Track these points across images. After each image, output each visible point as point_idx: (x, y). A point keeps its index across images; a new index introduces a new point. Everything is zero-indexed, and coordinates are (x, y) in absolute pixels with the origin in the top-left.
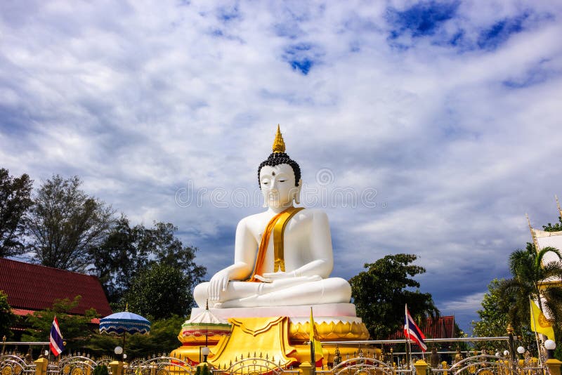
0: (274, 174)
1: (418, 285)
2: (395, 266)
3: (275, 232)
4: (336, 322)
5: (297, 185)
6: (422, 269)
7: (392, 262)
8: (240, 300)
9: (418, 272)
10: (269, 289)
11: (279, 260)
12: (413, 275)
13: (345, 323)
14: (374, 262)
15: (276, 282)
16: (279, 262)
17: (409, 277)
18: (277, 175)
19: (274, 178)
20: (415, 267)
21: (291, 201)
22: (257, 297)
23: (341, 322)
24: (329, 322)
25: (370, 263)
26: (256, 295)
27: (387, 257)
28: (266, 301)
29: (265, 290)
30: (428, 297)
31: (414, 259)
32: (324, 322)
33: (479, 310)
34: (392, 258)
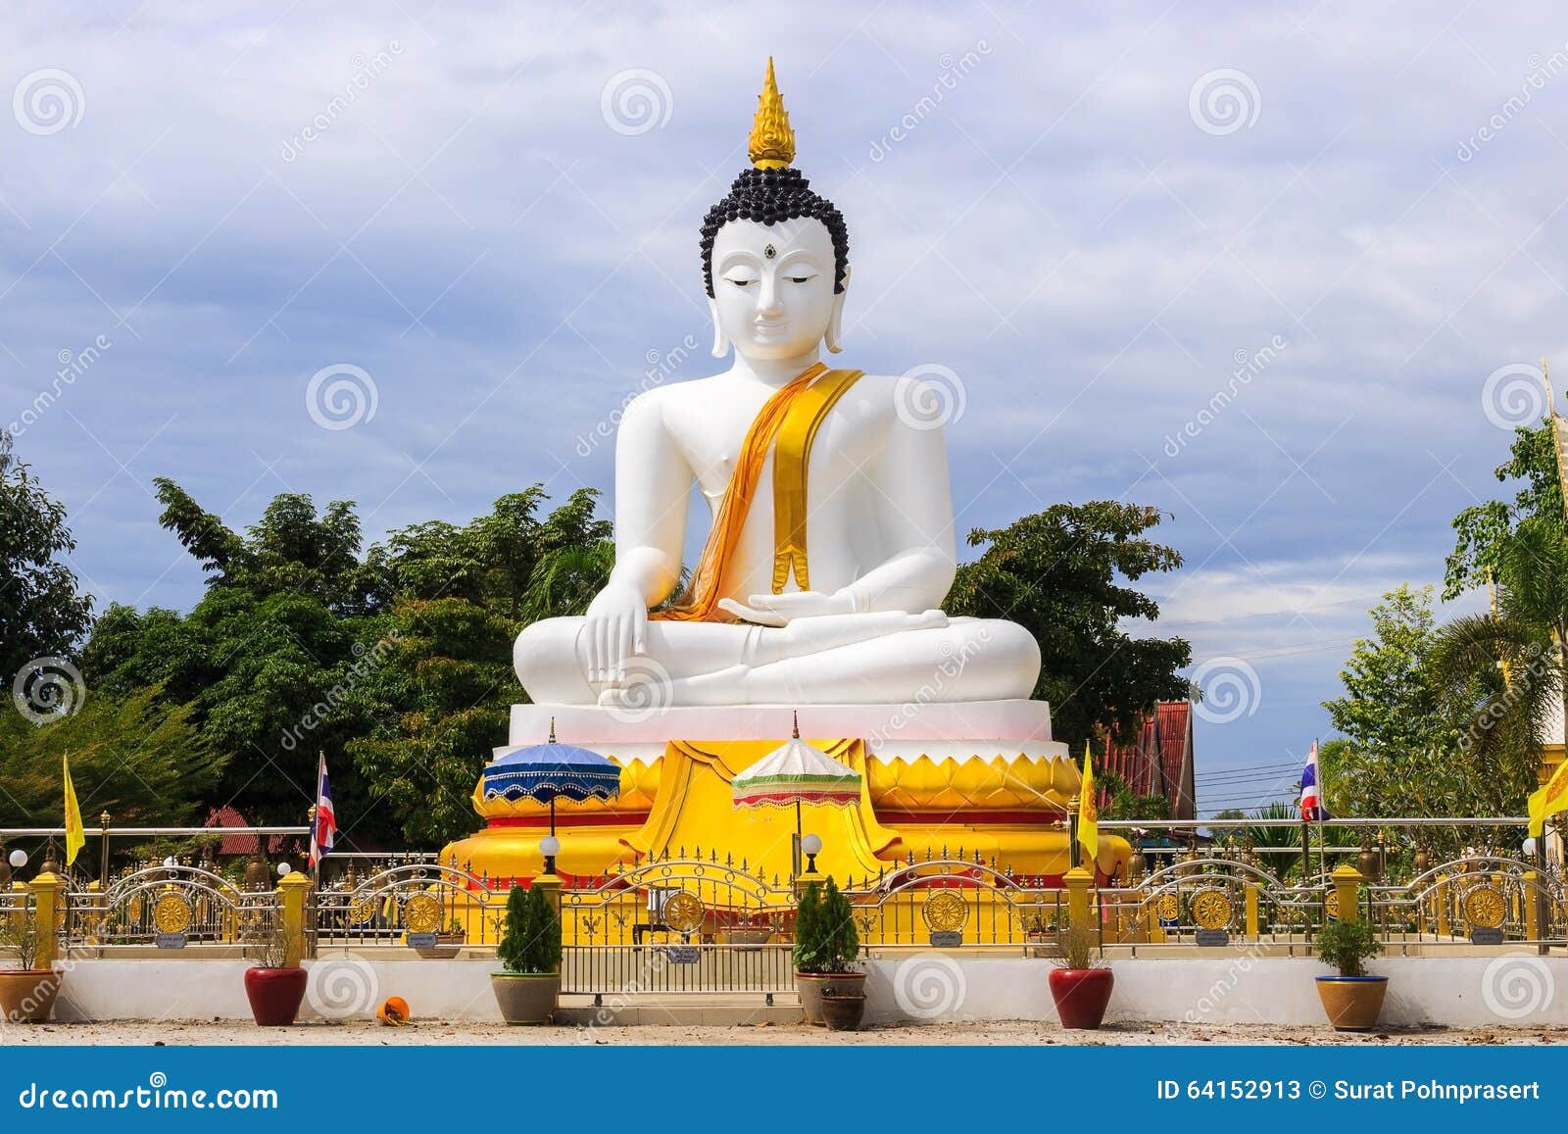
0: (771, 253)
1: (1152, 612)
2: (1080, 539)
3: (780, 456)
4: (1011, 757)
5: (839, 289)
6: (1170, 554)
7: (1070, 529)
8: (690, 680)
9: (1152, 564)
10: (779, 651)
11: (790, 548)
12: (1133, 575)
13: (1034, 759)
14: (1005, 527)
15: (796, 627)
16: (790, 555)
17: (1120, 581)
18: (782, 256)
19: (771, 266)
20: (1145, 548)
21: (814, 346)
22: (745, 673)
23: (1023, 757)
24: (988, 756)
25: (989, 530)
26: (738, 668)
27: (1057, 511)
28: (775, 686)
29: (767, 653)
30: (1178, 653)
31: (1152, 521)
32: (976, 758)
33: (1335, 699)
34: (1074, 514)
